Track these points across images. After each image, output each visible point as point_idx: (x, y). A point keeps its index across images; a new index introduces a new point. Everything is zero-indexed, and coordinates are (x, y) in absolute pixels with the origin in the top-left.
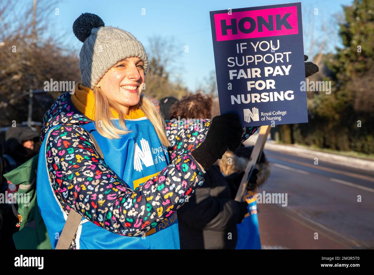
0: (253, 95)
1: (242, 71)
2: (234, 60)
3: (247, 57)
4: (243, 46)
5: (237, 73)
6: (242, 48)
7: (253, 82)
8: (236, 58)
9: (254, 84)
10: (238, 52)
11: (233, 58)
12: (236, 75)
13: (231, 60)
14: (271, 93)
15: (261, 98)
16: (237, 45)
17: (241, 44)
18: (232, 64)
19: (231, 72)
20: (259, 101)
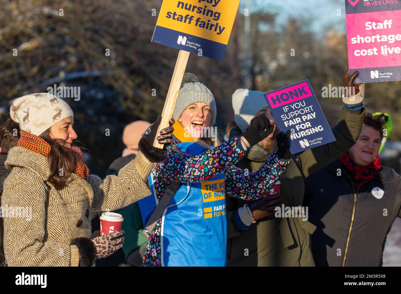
0: (301, 132)
1: (291, 121)
2: (285, 116)
3: (291, 113)
4: (287, 108)
5: (289, 123)
6: (286, 109)
7: (299, 126)
8: (285, 115)
9: (300, 126)
10: (285, 112)
11: (284, 115)
12: (288, 124)
13: (283, 116)
14: (310, 129)
15: (306, 133)
16: (283, 108)
17: (285, 107)
18: (284, 119)
19: (285, 123)
20: (305, 135)
